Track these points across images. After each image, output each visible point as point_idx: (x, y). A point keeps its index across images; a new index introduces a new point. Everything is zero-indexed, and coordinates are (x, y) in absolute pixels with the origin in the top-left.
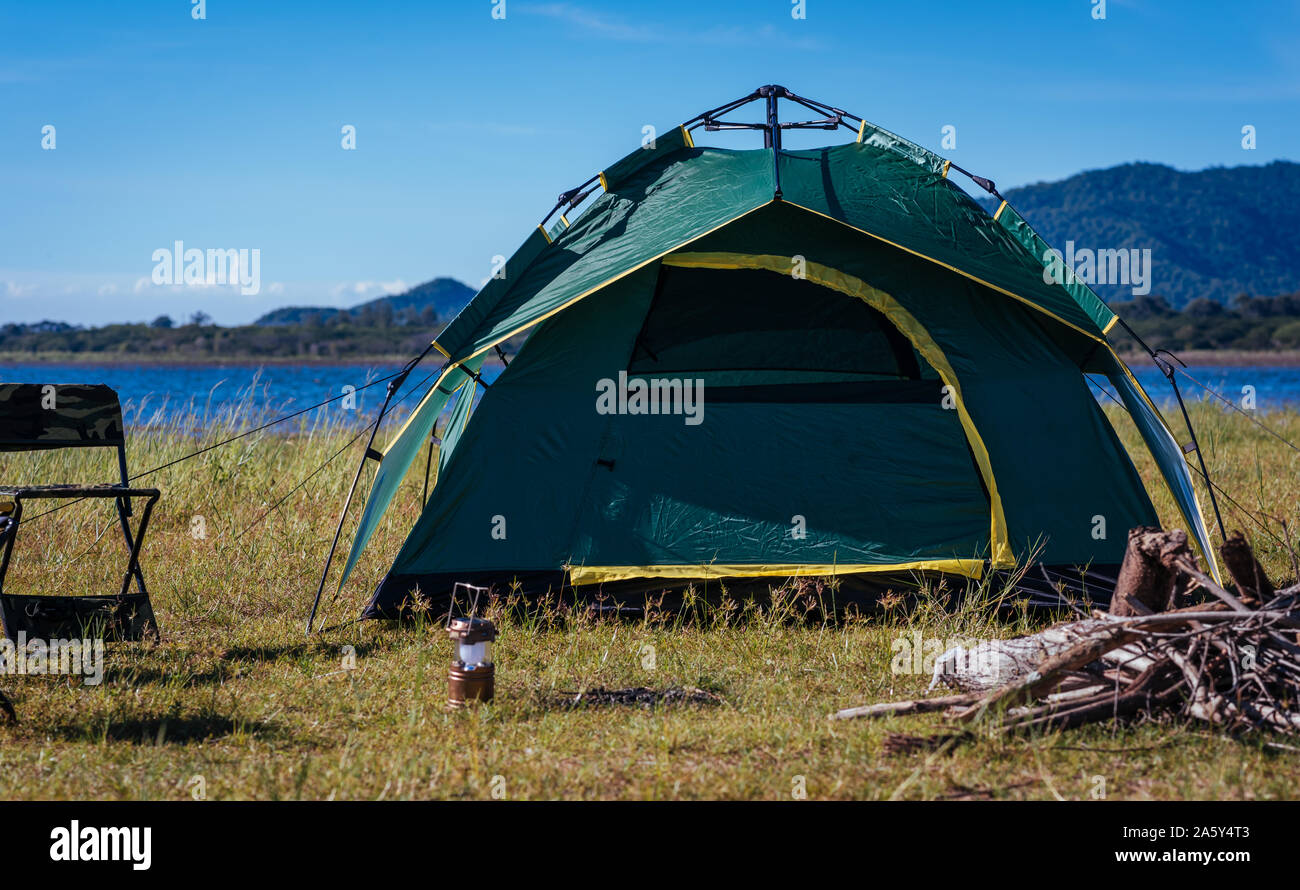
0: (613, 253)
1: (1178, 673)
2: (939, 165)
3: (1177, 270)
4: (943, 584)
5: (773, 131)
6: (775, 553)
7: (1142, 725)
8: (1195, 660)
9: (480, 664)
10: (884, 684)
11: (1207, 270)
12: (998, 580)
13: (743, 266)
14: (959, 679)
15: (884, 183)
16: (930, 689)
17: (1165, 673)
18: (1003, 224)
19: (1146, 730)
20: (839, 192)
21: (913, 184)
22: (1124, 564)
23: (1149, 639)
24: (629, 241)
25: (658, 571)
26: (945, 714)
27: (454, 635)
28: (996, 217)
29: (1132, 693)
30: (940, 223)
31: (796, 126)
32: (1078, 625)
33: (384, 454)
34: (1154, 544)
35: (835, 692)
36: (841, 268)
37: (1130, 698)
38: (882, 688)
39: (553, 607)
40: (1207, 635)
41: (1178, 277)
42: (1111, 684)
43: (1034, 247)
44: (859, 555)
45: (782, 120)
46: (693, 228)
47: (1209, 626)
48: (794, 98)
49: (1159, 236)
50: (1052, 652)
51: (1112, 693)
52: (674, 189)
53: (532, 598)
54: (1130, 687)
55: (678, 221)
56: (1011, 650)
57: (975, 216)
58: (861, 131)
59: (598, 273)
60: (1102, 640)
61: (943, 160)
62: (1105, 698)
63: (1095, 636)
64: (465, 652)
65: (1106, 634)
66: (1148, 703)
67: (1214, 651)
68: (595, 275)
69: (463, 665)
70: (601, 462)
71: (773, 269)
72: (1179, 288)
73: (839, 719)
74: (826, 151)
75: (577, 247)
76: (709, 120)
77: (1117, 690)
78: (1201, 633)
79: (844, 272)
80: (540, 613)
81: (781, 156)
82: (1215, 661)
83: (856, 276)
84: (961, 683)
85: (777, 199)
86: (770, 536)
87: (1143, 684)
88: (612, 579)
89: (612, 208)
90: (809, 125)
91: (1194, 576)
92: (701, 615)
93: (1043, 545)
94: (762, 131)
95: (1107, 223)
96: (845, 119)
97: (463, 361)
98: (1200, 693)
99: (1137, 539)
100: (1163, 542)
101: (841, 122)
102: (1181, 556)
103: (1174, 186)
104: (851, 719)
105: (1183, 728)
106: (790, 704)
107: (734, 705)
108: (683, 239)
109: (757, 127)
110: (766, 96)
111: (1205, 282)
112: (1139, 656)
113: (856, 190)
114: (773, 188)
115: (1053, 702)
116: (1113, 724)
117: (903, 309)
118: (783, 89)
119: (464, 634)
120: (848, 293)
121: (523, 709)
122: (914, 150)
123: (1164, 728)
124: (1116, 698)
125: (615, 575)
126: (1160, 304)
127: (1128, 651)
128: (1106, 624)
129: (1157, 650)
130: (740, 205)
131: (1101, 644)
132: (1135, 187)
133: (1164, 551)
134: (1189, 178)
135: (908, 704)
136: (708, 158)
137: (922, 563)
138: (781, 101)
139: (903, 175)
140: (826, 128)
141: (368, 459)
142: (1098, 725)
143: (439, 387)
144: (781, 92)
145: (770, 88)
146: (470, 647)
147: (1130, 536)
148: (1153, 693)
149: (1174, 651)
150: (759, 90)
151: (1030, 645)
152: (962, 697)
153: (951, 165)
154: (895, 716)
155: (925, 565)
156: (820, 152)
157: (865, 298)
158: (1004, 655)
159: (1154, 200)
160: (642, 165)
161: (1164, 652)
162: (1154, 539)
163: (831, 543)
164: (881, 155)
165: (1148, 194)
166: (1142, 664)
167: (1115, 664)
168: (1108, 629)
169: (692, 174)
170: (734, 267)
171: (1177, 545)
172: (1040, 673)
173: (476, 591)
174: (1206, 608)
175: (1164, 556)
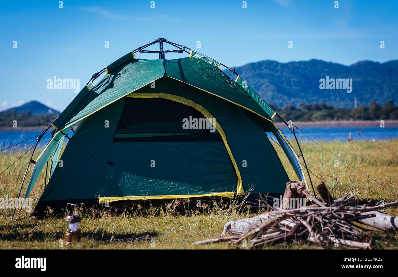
0: (111, 93)
1: (305, 227)
2: (217, 64)
3: (280, 95)
4: (222, 201)
5: (162, 53)
6: (167, 191)
7: (294, 244)
8: (310, 223)
9: (76, 230)
10: (207, 233)
11: (290, 95)
12: (240, 199)
13: (154, 97)
14: (232, 231)
15: (199, 71)
16: (223, 234)
17: (300, 228)
18: (238, 83)
19: (295, 245)
20: (185, 73)
21: (209, 71)
22: (285, 193)
23: (295, 217)
24: (116, 89)
25: (128, 198)
26: (230, 242)
27: (67, 220)
28: (236, 81)
29: (290, 234)
30: (218, 83)
31: (169, 51)
32: (271, 213)
33: (36, 161)
34: (295, 186)
35: (191, 236)
36: (186, 97)
37: (290, 236)
38: (206, 235)
39: (95, 211)
40: (313, 215)
41: (281, 98)
42: (283, 232)
43: (248, 90)
44: (194, 192)
45: (165, 50)
46: (137, 85)
47: (313, 212)
48: (169, 42)
49: (274, 84)
50: (263, 221)
51: (283, 234)
52: (130, 72)
53: (88, 208)
54: (289, 232)
55: (132, 83)
56: (249, 221)
57: (229, 81)
58: (191, 53)
59: (106, 100)
60: (279, 217)
61: (218, 62)
62: (281, 236)
63: (277, 216)
64: (71, 226)
65: (281, 216)
66: (295, 237)
67: (316, 220)
68: (104, 101)
69: (70, 230)
70: (108, 163)
71: (163, 98)
72: (281, 101)
73: (195, 245)
74: (180, 60)
75: (98, 91)
76: (141, 50)
77: (285, 233)
78: (311, 214)
79: (187, 98)
80: (91, 213)
81: (165, 61)
82: (316, 223)
83: (191, 99)
84: (233, 232)
85: (165, 75)
86: (164, 186)
87: (293, 231)
88: (113, 201)
89: (110, 78)
90: (173, 51)
91: (308, 196)
92: (142, 212)
93: (253, 187)
94: (158, 53)
95: (257, 80)
96: (186, 49)
97: (61, 130)
98: (312, 233)
99: (289, 185)
100: (298, 185)
101: (184, 50)
102: (304, 190)
103: (279, 68)
104: (199, 245)
105: (307, 245)
106: (178, 240)
107: (159, 241)
108: (134, 89)
109: (157, 52)
110: (159, 42)
111: (289, 99)
112: (291, 222)
113: (190, 73)
114: (163, 72)
115: (264, 238)
116: (284, 244)
117: (206, 110)
118: (165, 39)
119: (71, 220)
120: (188, 105)
121: (91, 244)
122: (208, 59)
123: (300, 245)
124: (285, 236)
125: (114, 200)
126: (275, 107)
127: (287, 221)
128: (281, 212)
129: (297, 220)
130: (153, 78)
131: (279, 219)
132: (266, 68)
133: (298, 188)
134: (284, 65)
135: (217, 240)
136: (141, 62)
137: (214, 194)
138: (164, 43)
139: (205, 68)
140: (179, 52)
141: (31, 163)
142: (279, 245)
143: (54, 139)
144: (164, 40)
145: (161, 39)
146: (72, 224)
147: (287, 184)
148: (297, 234)
149: (303, 221)
150: (157, 40)
151: (255, 219)
152: (234, 237)
153: (221, 64)
154: (213, 243)
155: (215, 194)
156: (178, 60)
157: (194, 107)
158: (247, 223)
159: (272, 72)
160: (119, 64)
161: (299, 221)
162: (295, 185)
163: (185, 188)
164: (198, 61)
165: (270, 70)
166: (293, 225)
167: (284, 225)
168: (281, 214)
169: (136, 67)
170: (150, 97)
171: (302, 187)
172: (260, 228)
173: (74, 206)
174: (312, 206)
175: (298, 190)
